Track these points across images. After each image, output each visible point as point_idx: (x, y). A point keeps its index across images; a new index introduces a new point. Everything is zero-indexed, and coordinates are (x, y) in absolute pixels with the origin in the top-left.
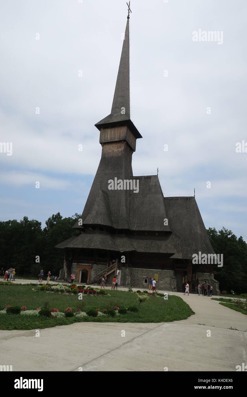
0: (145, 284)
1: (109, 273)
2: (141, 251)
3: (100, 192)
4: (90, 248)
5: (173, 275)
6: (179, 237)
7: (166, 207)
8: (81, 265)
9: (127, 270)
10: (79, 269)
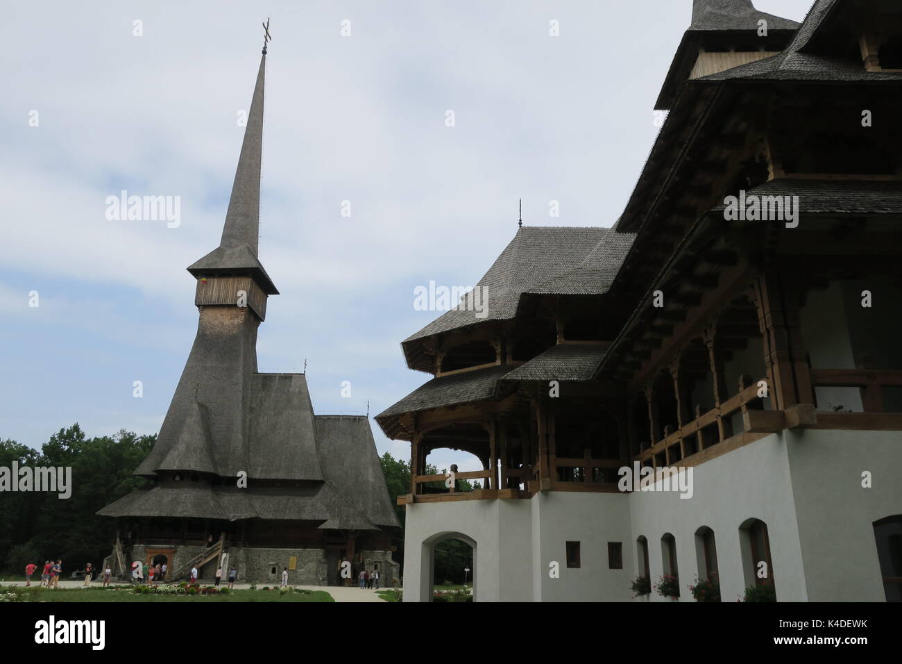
0: (271, 575)
1: (208, 560)
2: (268, 518)
3: (195, 406)
4: (174, 515)
5: (322, 557)
6: (336, 489)
7: (317, 435)
8: (155, 548)
9: (241, 553)
10: (149, 556)
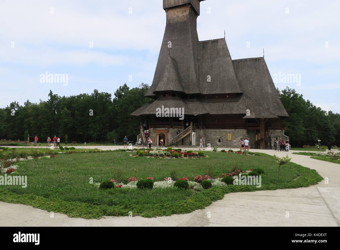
0: (218, 143)
1: (185, 135)
2: (214, 114)
3: (169, 58)
5: (246, 133)
6: (250, 97)
7: (235, 70)
8: (158, 130)
9: (202, 132)
10: (156, 133)
